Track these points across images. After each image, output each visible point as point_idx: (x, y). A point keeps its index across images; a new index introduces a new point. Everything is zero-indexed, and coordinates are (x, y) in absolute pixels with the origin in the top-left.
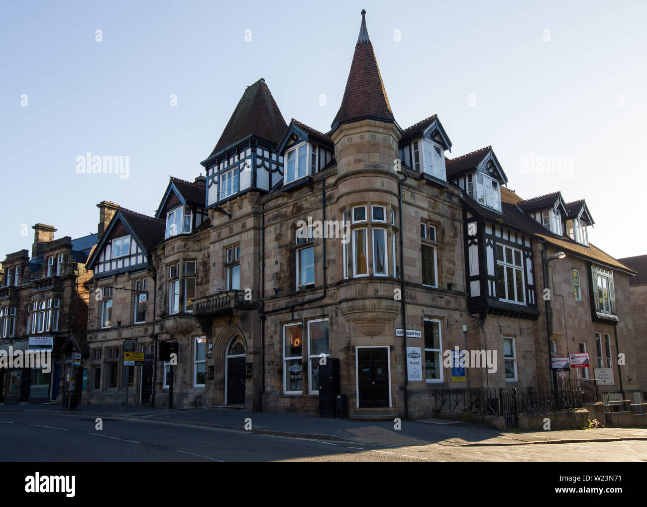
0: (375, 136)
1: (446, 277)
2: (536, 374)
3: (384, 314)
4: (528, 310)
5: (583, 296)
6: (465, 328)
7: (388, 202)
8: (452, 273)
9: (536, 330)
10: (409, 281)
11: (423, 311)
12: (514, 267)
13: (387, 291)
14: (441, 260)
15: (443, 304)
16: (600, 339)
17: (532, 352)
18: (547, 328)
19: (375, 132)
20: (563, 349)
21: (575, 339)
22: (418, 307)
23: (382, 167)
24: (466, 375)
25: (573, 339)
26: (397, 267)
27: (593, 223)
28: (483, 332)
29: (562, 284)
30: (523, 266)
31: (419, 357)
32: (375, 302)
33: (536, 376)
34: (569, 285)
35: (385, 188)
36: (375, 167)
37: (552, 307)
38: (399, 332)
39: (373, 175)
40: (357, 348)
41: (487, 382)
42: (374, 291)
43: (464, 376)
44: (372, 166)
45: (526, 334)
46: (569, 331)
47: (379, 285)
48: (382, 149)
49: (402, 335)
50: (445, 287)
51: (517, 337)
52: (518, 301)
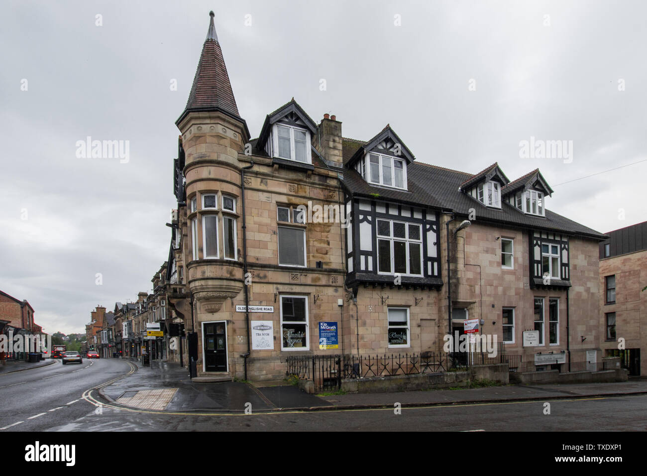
0: (201, 127)
1: (313, 256)
2: (437, 340)
3: (214, 293)
4: (426, 281)
5: (516, 264)
6: (340, 302)
7: (217, 189)
8: (325, 252)
9: (440, 300)
10: (257, 262)
11: (277, 289)
12: (407, 240)
13: (213, 272)
14: (309, 241)
15: (309, 282)
16: (544, 304)
17: (434, 320)
18: (448, 297)
19: (200, 124)
20: (476, 316)
21: (495, 306)
22: (271, 286)
23: (209, 156)
24: (340, 344)
25: (493, 306)
26: (239, 251)
27: (551, 191)
28: (354, 304)
29: (480, 254)
30: (421, 240)
31: (270, 328)
32: (203, 282)
33: (437, 342)
34: (492, 253)
35: (212, 176)
36: (201, 157)
37: (459, 276)
38: (240, 308)
39: (200, 165)
40: (202, 323)
41: (358, 349)
42: (202, 272)
43: (337, 344)
44: (198, 158)
45: (425, 304)
46: (484, 298)
47: (205, 267)
48: (209, 139)
49: (245, 311)
50: (314, 266)
51: (411, 307)
52: (411, 273)
